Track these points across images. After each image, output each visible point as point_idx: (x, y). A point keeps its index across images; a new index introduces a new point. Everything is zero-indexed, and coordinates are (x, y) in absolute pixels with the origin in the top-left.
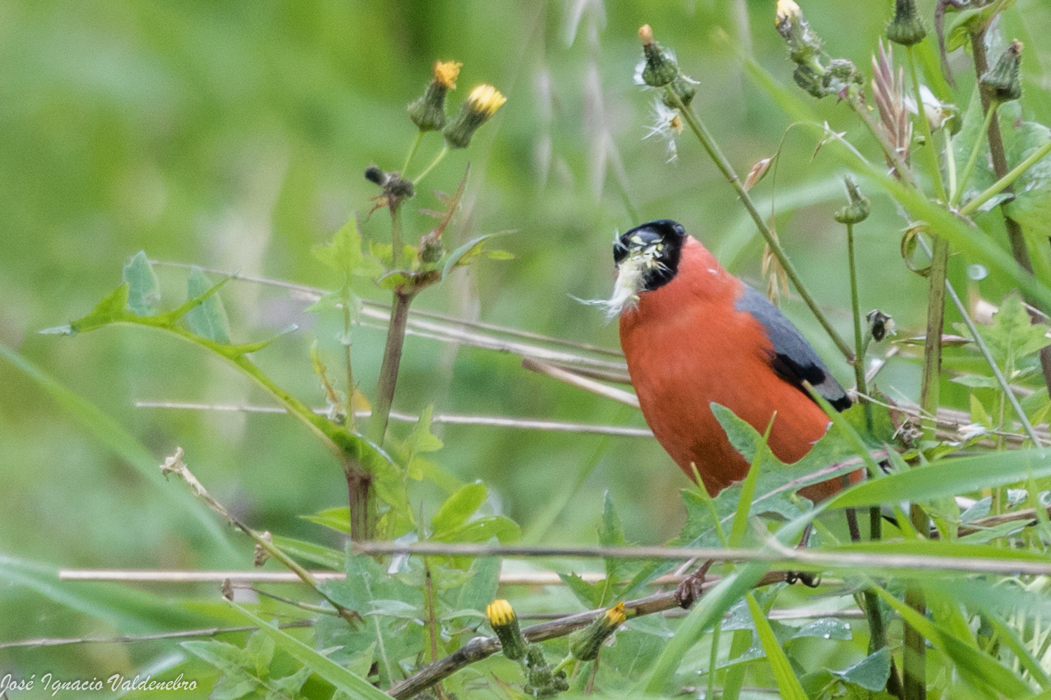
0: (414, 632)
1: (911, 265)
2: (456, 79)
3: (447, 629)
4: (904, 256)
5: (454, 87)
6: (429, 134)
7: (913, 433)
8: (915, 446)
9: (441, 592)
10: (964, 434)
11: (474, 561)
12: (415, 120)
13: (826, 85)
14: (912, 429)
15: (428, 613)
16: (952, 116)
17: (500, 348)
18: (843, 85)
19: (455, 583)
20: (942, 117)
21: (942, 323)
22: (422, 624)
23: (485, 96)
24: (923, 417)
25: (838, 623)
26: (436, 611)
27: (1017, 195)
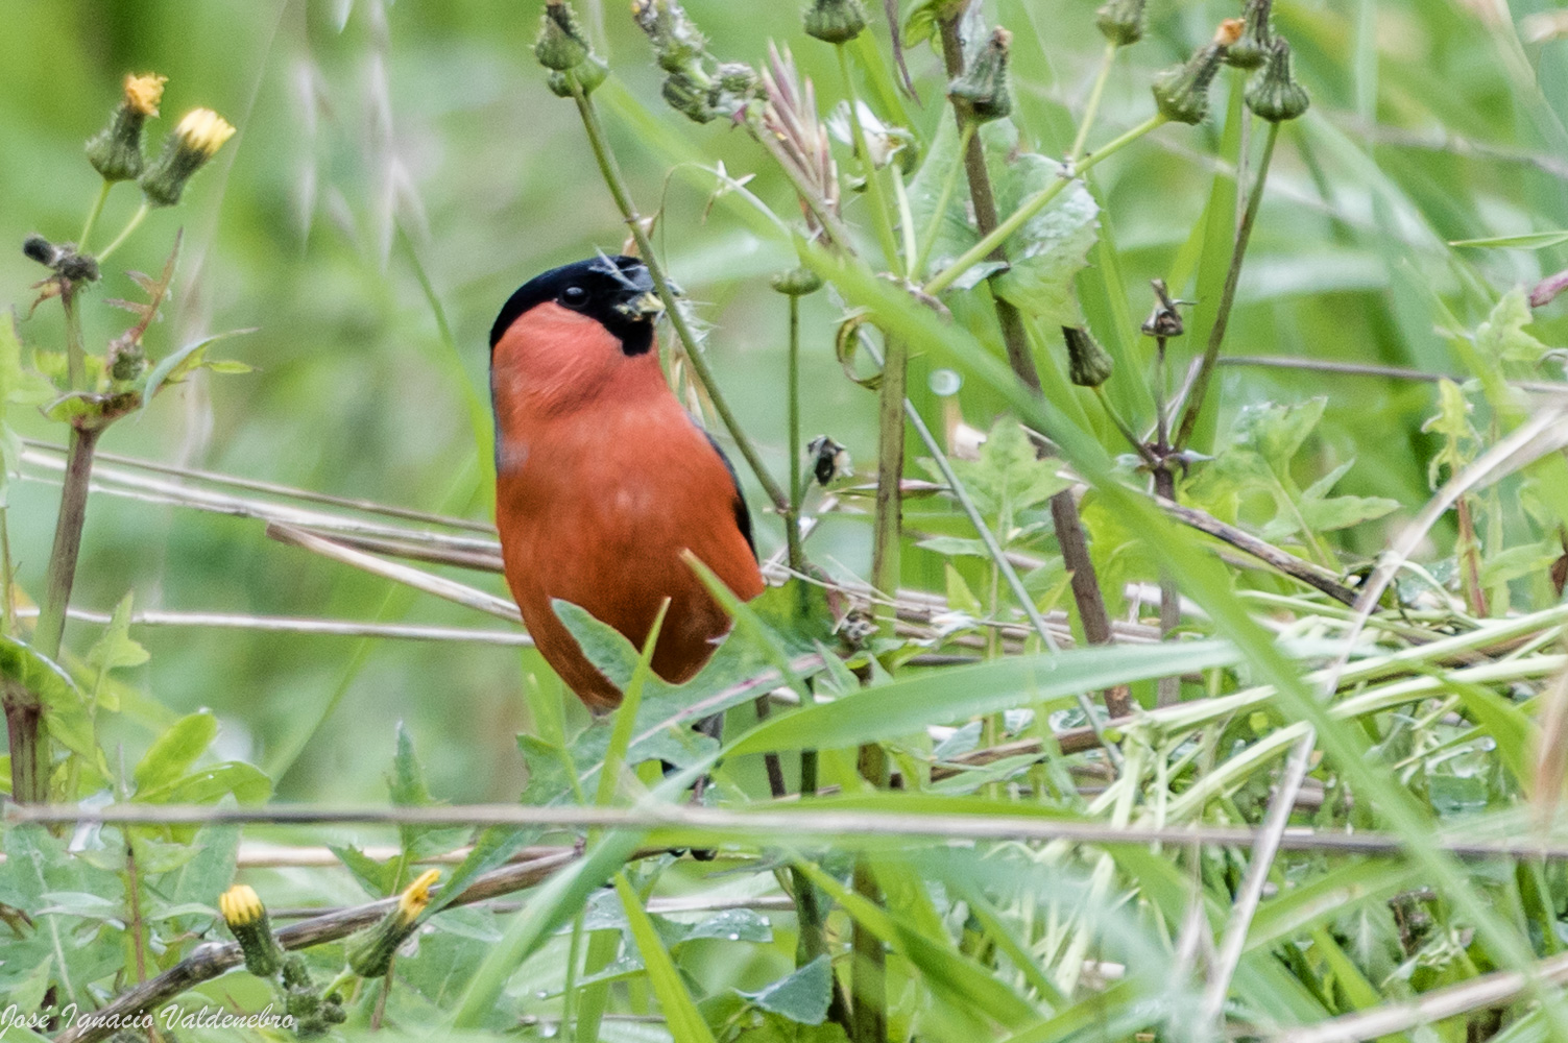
0: (109, 940)
1: (850, 372)
2: (158, 101)
3: (159, 935)
4: (840, 360)
5: (155, 113)
6: (120, 185)
7: (863, 628)
8: (866, 645)
9: (152, 879)
10: (939, 626)
11: (200, 833)
12: (97, 166)
13: (713, 103)
14: (861, 622)
15: (131, 912)
16: (903, 146)
17: (233, 510)
18: (738, 104)
19: (170, 864)
20: (888, 148)
21: (901, 459)
22: (122, 927)
23: (203, 125)
24: (877, 601)
25: (751, 916)
26: (143, 906)
27: (1014, 264)
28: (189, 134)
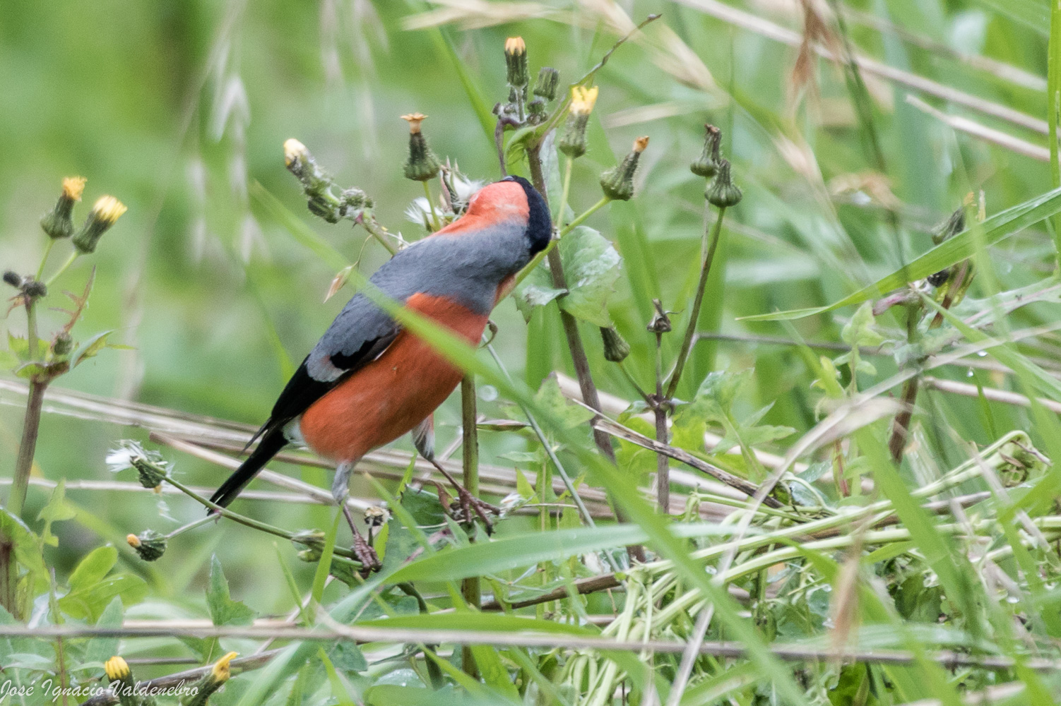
2: (82, 193)
3: (77, 679)
5: (80, 199)
6: (59, 241)
12: (45, 228)
13: (342, 213)
15: (58, 665)
17: (131, 423)
18: (358, 212)
22: (54, 674)
23: (108, 206)
26: (66, 663)
27: (571, 290)
28: (100, 211)
